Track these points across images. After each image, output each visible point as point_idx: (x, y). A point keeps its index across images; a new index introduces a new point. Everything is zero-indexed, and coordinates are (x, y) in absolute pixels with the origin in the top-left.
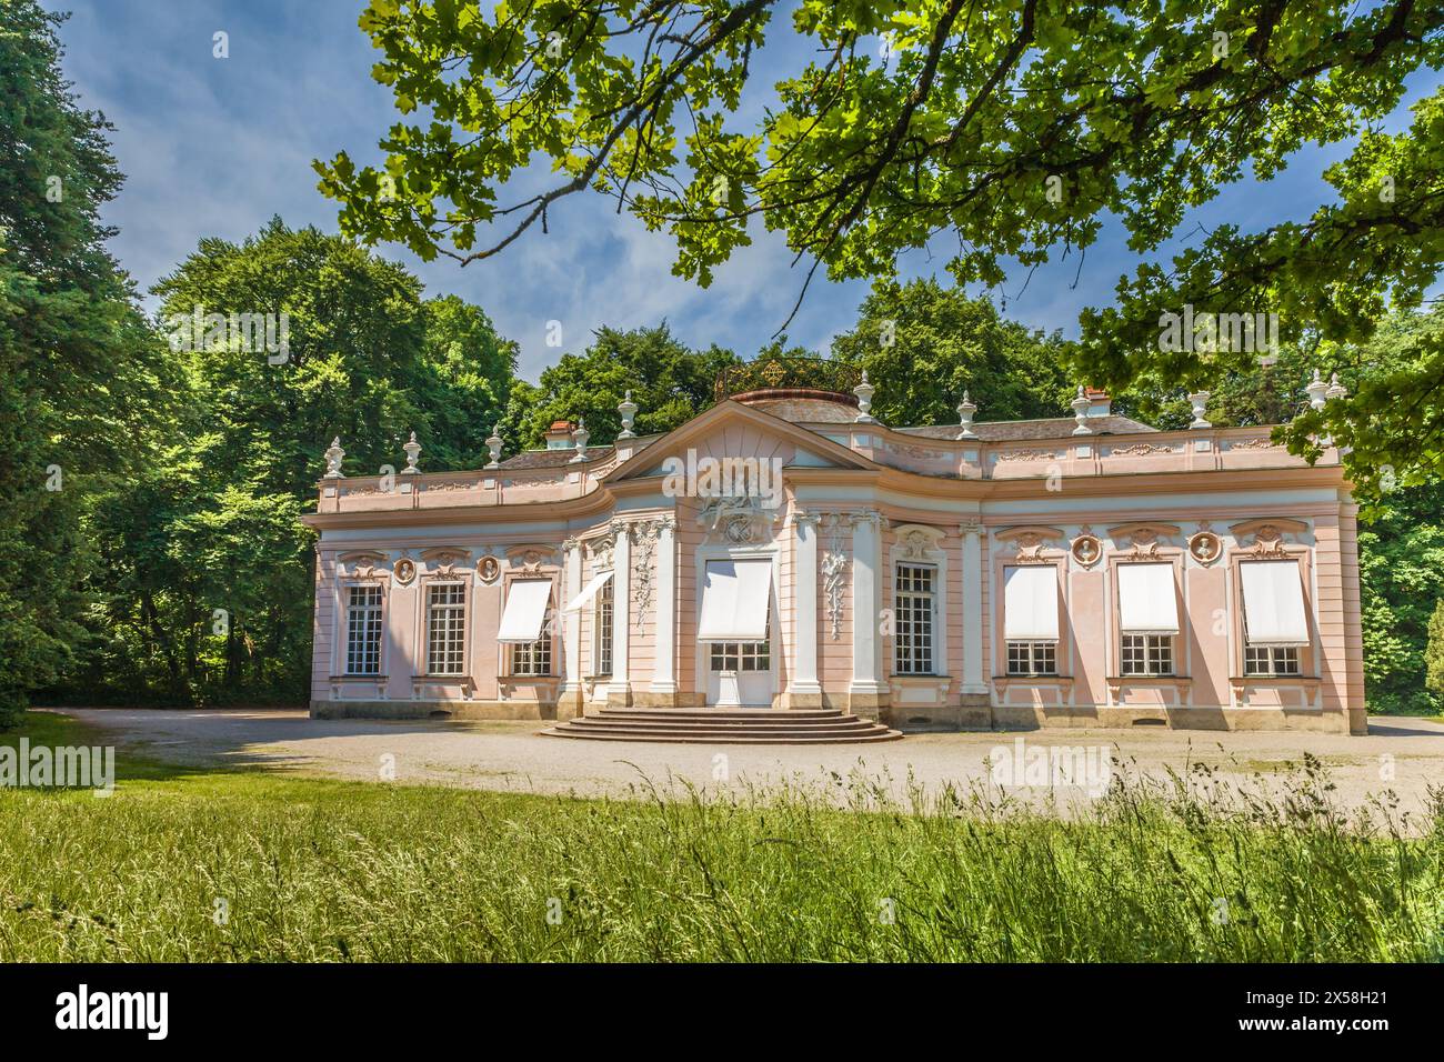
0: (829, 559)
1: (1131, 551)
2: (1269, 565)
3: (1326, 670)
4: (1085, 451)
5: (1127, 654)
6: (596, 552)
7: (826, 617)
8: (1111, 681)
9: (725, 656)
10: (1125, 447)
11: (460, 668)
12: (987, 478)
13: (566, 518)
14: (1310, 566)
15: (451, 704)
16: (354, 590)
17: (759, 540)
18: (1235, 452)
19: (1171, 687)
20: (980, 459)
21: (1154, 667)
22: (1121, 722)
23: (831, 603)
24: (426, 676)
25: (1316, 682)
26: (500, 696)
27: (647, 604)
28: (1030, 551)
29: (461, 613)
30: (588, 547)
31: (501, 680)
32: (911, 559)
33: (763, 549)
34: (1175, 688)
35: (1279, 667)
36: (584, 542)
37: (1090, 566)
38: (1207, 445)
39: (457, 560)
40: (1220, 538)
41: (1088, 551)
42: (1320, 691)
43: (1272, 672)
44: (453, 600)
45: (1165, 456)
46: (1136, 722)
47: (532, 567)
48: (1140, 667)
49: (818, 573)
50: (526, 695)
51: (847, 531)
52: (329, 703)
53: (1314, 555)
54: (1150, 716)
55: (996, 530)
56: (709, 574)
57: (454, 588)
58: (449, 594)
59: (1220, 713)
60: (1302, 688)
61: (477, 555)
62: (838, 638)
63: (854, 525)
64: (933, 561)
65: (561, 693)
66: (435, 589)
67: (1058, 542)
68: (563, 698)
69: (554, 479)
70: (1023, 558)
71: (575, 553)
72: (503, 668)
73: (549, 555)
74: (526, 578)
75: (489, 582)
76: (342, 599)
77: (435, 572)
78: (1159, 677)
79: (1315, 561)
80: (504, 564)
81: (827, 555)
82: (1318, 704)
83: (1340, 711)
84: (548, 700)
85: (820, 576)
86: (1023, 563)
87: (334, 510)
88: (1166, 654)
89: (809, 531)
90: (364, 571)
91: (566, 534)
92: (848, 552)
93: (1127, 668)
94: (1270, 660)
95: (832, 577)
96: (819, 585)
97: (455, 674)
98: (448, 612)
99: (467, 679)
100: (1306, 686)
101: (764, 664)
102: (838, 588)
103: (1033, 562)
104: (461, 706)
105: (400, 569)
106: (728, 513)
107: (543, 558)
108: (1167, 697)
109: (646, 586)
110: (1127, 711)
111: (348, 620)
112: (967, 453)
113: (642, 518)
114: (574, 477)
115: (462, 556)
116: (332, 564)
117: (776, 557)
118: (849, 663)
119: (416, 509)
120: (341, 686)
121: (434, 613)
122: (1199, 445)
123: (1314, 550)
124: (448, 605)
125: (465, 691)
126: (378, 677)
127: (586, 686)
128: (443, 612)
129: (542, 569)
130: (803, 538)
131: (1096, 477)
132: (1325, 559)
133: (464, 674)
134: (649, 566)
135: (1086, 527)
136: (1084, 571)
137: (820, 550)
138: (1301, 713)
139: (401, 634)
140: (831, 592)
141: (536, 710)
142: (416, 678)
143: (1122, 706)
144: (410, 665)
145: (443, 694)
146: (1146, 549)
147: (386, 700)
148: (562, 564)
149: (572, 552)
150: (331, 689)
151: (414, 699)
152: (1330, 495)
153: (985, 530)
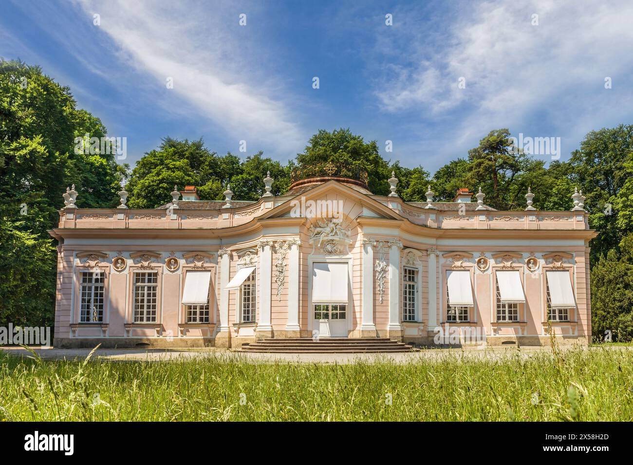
0: (379, 264)
1: (502, 265)
2: (557, 272)
3: (579, 319)
4: (483, 218)
5: (499, 312)
6: (239, 257)
7: (377, 292)
8: (493, 324)
9: (322, 312)
10: (499, 217)
11: (154, 319)
12: (439, 228)
13: (220, 238)
14: (574, 274)
15: (148, 339)
16: (85, 274)
17: (341, 253)
18: (544, 222)
19: (518, 326)
20: (436, 219)
21: (510, 318)
22: (497, 343)
23: (379, 285)
24: (133, 324)
25: (575, 324)
26: (180, 334)
27: (282, 284)
28: (458, 264)
29: (154, 288)
30: (234, 254)
31: (180, 325)
32: (409, 265)
33: (343, 257)
34: (519, 327)
35: (560, 318)
36: (232, 251)
37: (484, 271)
38: (534, 218)
39: (152, 259)
40: (538, 260)
41: (483, 264)
42: (577, 327)
43: (558, 320)
44: (149, 281)
45: (516, 222)
46: (503, 343)
47: (199, 264)
48: (504, 318)
49: (374, 270)
50: (196, 334)
51: (386, 250)
52: (69, 339)
53: (575, 269)
54: (509, 340)
55: (443, 253)
56: (315, 270)
57: (150, 275)
58: (147, 277)
59: (538, 338)
60: (570, 327)
61: (166, 256)
62: (382, 303)
63: (390, 247)
64: (417, 267)
65: (218, 332)
66: (138, 274)
67: (470, 260)
68: (219, 335)
69: (213, 217)
70: (455, 267)
71: (226, 257)
72: (182, 318)
73: (209, 258)
74: (196, 270)
75: (173, 272)
76: (78, 279)
77: (139, 265)
78: (513, 322)
79: (575, 271)
80: (182, 262)
81: (378, 262)
82: (576, 334)
83: (585, 336)
84: (209, 336)
85: (375, 272)
86: (455, 269)
87: (73, 227)
88: (516, 312)
89: (370, 249)
90: (93, 263)
91: (221, 247)
92: (387, 260)
93: (499, 318)
94: (557, 315)
95: (380, 273)
96: (374, 276)
97: (151, 322)
98: (146, 288)
99: (160, 325)
100: (572, 326)
101: (343, 316)
102: (382, 277)
103: (459, 269)
104: (156, 340)
105: (116, 262)
106: (326, 238)
107: (206, 259)
108: (516, 331)
109: (282, 275)
110: (500, 338)
111: (81, 292)
112: (431, 215)
113: (280, 239)
114: (226, 216)
115: (157, 257)
116: (72, 258)
117: (350, 262)
118: (387, 315)
119: (127, 229)
120: (78, 329)
121: (137, 288)
122: (531, 218)
123: (575, 266)
124: (146, 284)
125: (158, 332)
126: (102, 324)
127: (233, 329)
128: (143, 288)
129: (205, 265)
130: (367, 252)
131: (488, 230)
132: (580, 270)
133: (157, 322)
134: (284, 264)
135: (483, 253)
136: (481, 273)
137: (374, 259)
138: (569, 337)
139: (117, 300)
140: (380, 280)
141: (202, 342)
142: (127, 325)
143: (497, 336)
144: (123, 318)
145: (144, 334)
146: (508, 264)
147: (107, 337)
148: (217, 263)
149: (223, 256)
150: (71, 331)
151: (125, 337)
152: (581, 243)
153: (438, 253)
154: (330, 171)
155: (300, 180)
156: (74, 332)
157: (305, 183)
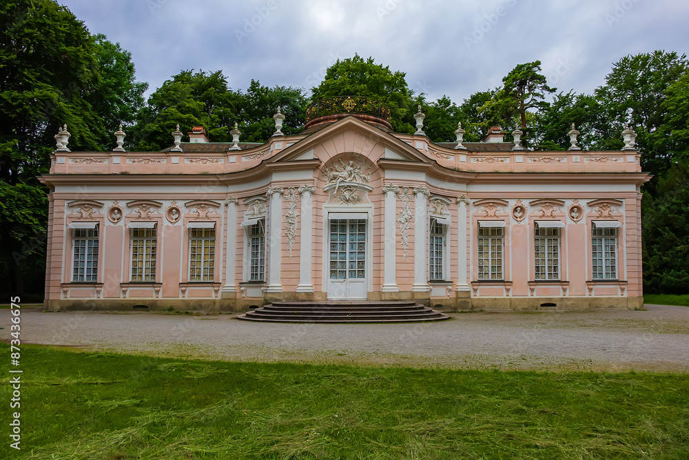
1: (541, 214)
3: (629, 277)
4: (520, 159)
5: (537, 269)
6: (247, 206)
7: (401, 247)
8: (530, 283)
9: (338, 270)
11: (153, 277)
12: (470, 172)
13: (226, 184)
14: (623, 224)
15: (146, 301)
17: (360, 201)
21: (550, 276)
22: (535, 305)
23: (403, 239)
24: (130, 283)
25: (625, 283)
26: (181, 295)
27: (294, 237)
28: (491, 213)
29: (154, 242)
30: (242, 202)
31: (181, 285)
32: (436, 215)
33: (362, 206)
34: (560, 287)
35: (607, 276)
36: (239, 199)
37: (521, 221)
38: (578, 159)
39: (152, 209)
40: (583, 208)
41: (519, 213)
42: (626, 287)
43: (604, 278)
44: (149, 234)
46: (542, 305)
48: (543, 276)
49: (397, 221)
51: (411, 197)
52: (60, 301)
53: (625, 219)
54: (548, 302)
55: (474, 200)
58: (145, 230)
60: (618, 287)
61: (166, 205)
62: (406, 259)
63: (415, 194)
65: (223, 293)
67: (505, 208)
68: (224, 296)
69: (218, 160)
70: (487, 216)
71: (233, 206)
72: (183, 276)
74: (199, 221)
76: (70, 232)
77: (137, 216)
78: (553, 281)
79: (625, 221)
80: (184, 212)
81: (401, 211)
82: (625, 294)
84: (213, 298)
85: (398, 223)
86: (487, 218)
87: (65, 172)
88: (556, 269)
91: (227, 194)
92: (412, 209)
93: (537, 276)
94: (604, 272)
95: (404, 224)
96: (398, 228)
97: (150, 281)
99: (159, 285)
100: (620, 285)
101: (362, 274)
102: (406, 229)
103: (493, 219)
104: (156, 302)
106: (343, 184)
107: (210, 208)
109: (293, 227)
110: (537, 299)
111: (74, 246)
112: (461, 157)
113: (291, 186)
114: (232, 158)
115: (157, 206)
117: (371, 211)
118: (412, 274)
120: (70, 290)
121: (135, 243)
122: (575, 159)
123: (625, 216)
124: (145, 238)
125: (157, 292)
126: (96, 283)
127: (239, 289)
131: (525, 173)
132: (630, 220)
133: (157, 281)
134: (295, 215)
135: (519, 200)
137: (397, 208)
140: (403, 232)
142: (123, 284)
143: (535, 296)
146: (548, 213)
147: (102, 298)
149: (229, 205)
150: (62, 292)
151: (122, 298)
152: (632, 188)
153: (469, 200)
154: (349, 107)
155: (315, 118)
156: (65, 292)
157: (320, 121)
